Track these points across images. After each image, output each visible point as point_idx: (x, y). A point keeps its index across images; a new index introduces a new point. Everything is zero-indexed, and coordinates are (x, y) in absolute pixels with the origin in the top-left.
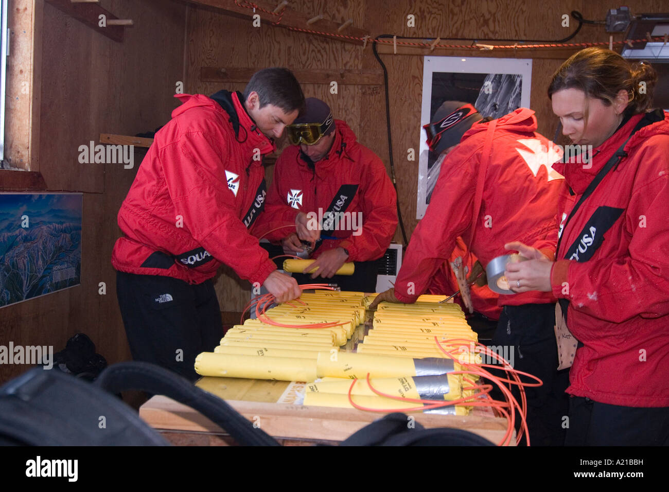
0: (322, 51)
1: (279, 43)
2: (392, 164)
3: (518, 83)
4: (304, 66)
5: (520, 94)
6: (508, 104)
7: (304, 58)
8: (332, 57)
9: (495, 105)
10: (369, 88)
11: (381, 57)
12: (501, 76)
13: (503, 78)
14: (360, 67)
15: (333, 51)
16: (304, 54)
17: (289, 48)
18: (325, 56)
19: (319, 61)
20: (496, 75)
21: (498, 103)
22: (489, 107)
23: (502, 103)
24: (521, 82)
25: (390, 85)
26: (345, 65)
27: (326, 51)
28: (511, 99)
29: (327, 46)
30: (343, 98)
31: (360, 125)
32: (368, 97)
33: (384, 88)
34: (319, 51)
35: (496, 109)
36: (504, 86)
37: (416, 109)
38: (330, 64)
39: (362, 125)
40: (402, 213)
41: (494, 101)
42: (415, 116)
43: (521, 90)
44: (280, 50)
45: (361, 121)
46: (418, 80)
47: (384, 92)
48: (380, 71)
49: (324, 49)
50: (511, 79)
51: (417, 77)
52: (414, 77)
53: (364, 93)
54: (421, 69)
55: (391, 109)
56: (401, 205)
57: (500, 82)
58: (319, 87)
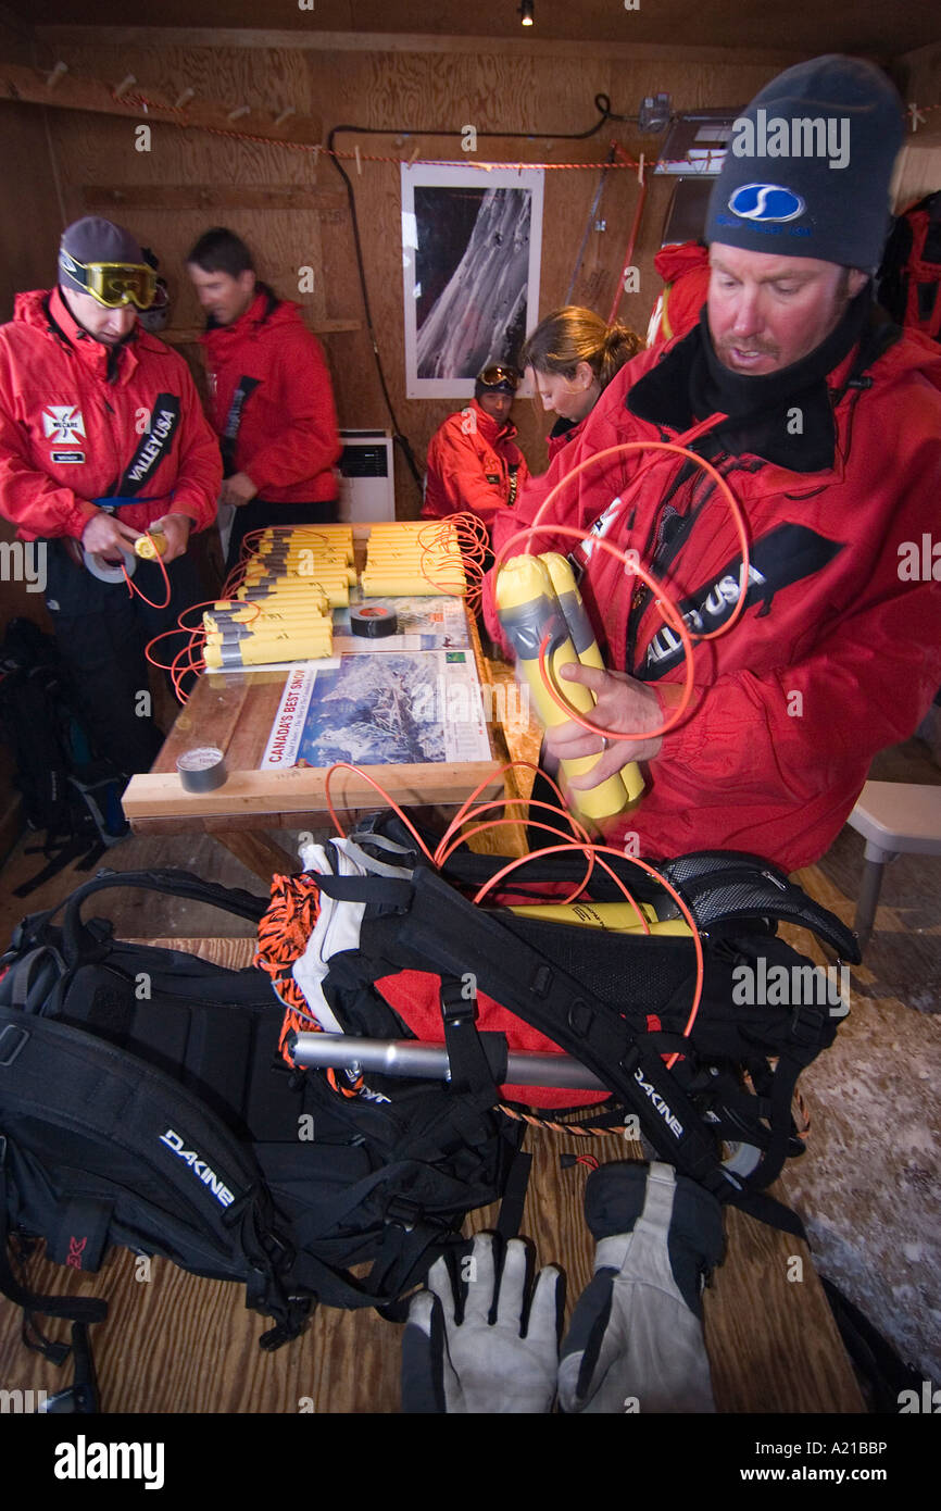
0: (257, 155)
1: (191, 141)
2: (370, 327)
3: (526, 203)
4: (234, 179)
5: (529, 218)
6: (514, 234)
7: (232, 166)
8: (272, 164)
9: (497, 236)
10: (330, 213)
11: (341, 162)
12: (504, 190)
13: (507, 194)
14: (314, 180)
15: (272, 155)
16: (231, 159)
17: (208, 150)
18: (261, 162)
19: (254, 170)
20: (498, 190)
21: (501, 233)
22: (489, 239)
23: (506, 231)
24: (530, 199)
25: (357, 207)
26: (293, 177)
27: (262, 155)
28: (518, 227)
29: (262, 146)
30: (296, 230)
31: (323, 270)
32: (329, 227)
33: (349, 213)
34: (252, 155)
35: (498, 242)
36: (509, 206)
37: (395, 245)
38: (270, 176)
39: (327, 270)
40: (389, 390)
41: (497, 230)
42: (395, 255)
43: (530, 212)
44: (195, 154)
45: (324, 263)
46: (395, 197)
47: (351, 219)
48: (342, 188)
49: (259, 151)
50: (518, 195)
51: (394, 195)
52: (390, 195)
53: (323, 222)
54: (398, 182)
55: (362, 243)
56: (386, 381)
57: (503, 201)
58: (260, 214)
